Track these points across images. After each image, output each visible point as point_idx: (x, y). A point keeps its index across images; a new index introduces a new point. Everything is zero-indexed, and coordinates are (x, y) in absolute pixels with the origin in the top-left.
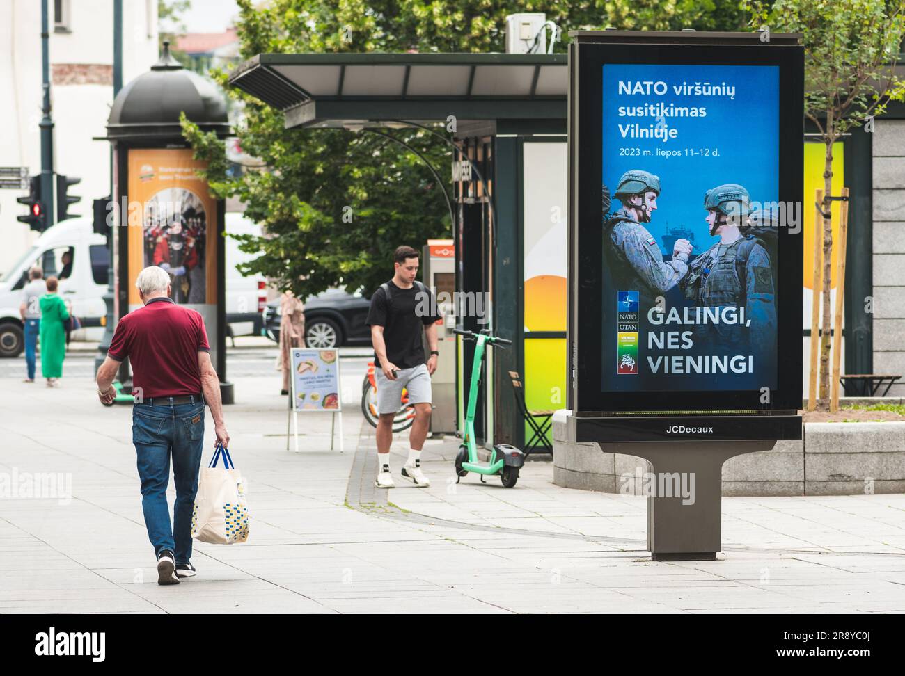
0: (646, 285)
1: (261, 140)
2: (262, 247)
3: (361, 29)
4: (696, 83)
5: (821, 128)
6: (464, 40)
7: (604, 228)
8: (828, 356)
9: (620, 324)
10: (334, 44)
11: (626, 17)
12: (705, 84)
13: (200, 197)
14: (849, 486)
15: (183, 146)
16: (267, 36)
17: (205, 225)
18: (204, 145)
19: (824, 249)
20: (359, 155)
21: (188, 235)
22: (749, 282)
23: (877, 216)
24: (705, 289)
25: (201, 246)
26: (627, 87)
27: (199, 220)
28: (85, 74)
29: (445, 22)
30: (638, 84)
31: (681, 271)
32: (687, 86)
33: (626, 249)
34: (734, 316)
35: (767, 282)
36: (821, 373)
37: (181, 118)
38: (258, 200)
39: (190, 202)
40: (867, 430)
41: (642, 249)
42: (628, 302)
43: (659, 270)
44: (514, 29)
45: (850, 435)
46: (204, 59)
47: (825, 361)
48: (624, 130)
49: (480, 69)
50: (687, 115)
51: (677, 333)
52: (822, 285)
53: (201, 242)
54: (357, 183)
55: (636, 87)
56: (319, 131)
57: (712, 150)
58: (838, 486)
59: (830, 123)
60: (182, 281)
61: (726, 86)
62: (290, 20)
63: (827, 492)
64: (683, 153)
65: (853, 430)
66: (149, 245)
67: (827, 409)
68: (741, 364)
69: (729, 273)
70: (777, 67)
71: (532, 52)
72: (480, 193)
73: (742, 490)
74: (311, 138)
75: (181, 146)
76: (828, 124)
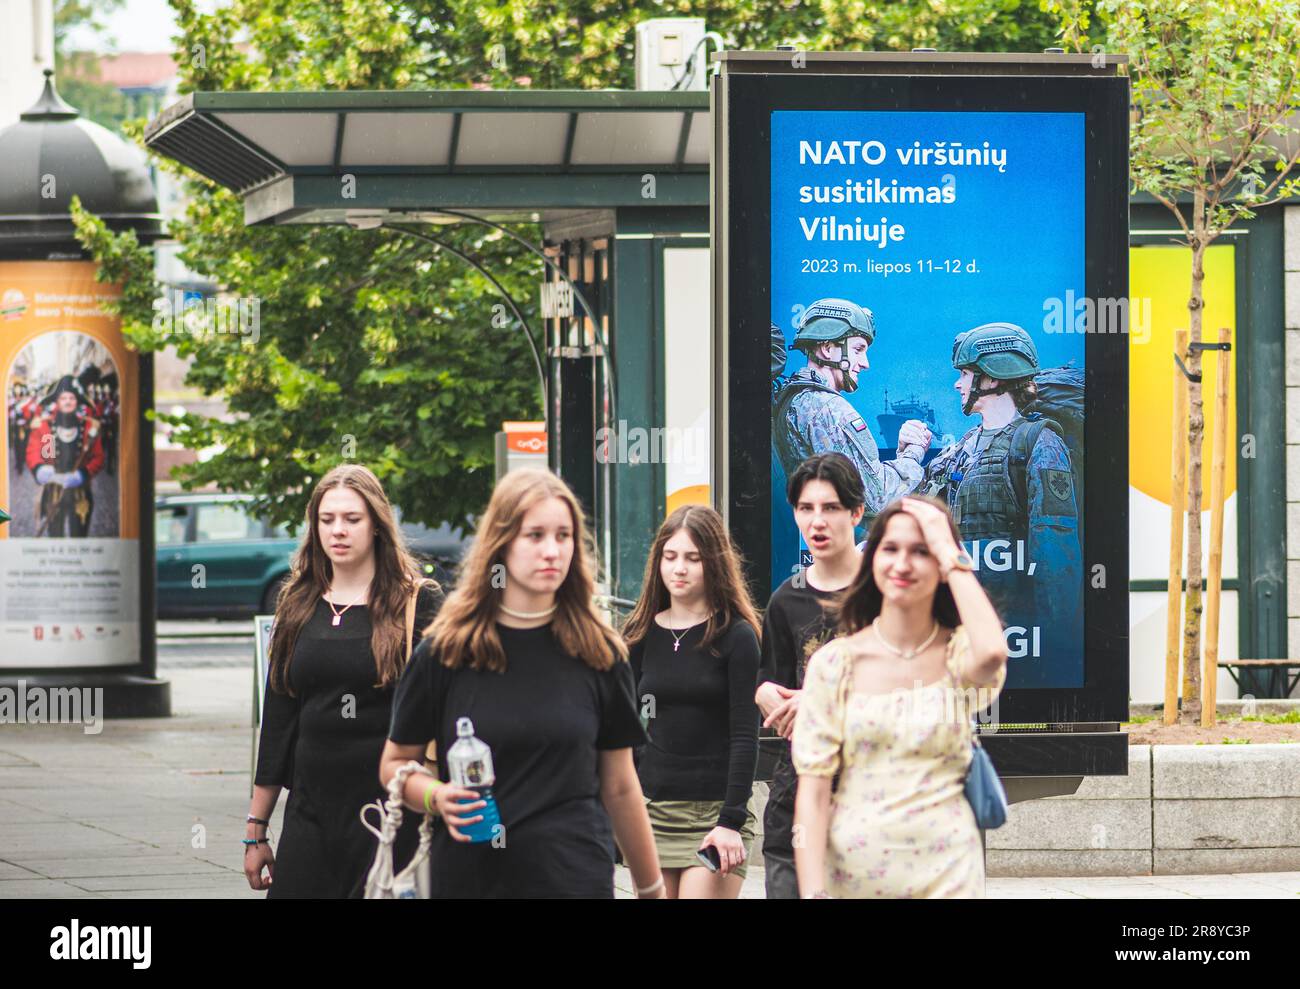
1: (215, 246)
2: (217, 436)
3: (384, 47)
4: (937, 144)
5: (1182, 221)
6: (571, 64)
7: (774, 402)
8: (1198, 627)
10: (338, 77)
11: (858, 20)
12: (953, 144)
13: (108, 347)
14: (1231, 857)
15: (79, 256)
16: (224, 58)
17: (117, 397)
18: (115, 255)
19: (1190, 437)
21: (87, 415)
22: (1033, 497)
24: (953, 509)
25: (110, 434)
26: (814, 150)
27: (107, 389)
29: (533, 36)
30: (835, 145)
31: (912, 477)
32: (921, 148)
33: (814, 438)
34: (1007, 556)
35: (1064, 496)
36: (1186, 657)
37: (72, 208)
38: (209, 355)
39: (90, 356)
40: (1264, 757)
41: (841, 438)
43: (872, 476)
44: (650, 46)
45: (1233, 767)
46: (149, 99)
47: (1192, 635)
48: (810, 228)
49: (585, 119)
50: (921, 200)
52: (1188, 501)
53: (110, 427)
54: (379, 321)
55: (831, 150)
56: (316, 230)
57: (966, 261)
58: (1212, 857)
59: (1199, 213)
60: (77, 496)
61: (990, 149)
62: (265, 31)
63: (1192, 868)
64: (915, 268)
65: (1238, 758)
66: (17, 433)
67: (1196, 721)
68: (1019, 642)
69: (997, 480)
70: (1081, 116)
71: (682, 88)
72: (589, 340)
73: (1041, 865)
74: (303, 242)
75: (73, 256)
76: (1195, 215)
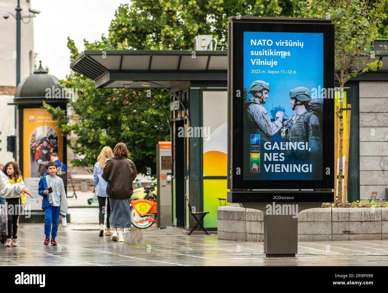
0: (263, 132)
4: (286, 41)
5: (338, 78)
7: (244, 106)
9: (252, 149)
12: (290, 41)
13: (55, 130)
14: (352, 236)
17: (58, 142)
19: (340, 133)
20: (127, 111)
21: (50, 147)
22: (310, 131)
23: (362, 125)
24: (290, 134)
26: (254, 42)
27: (55, 140)
28: (2, 90)
30: (260, 41)
31: (279, 126)
32: (282, 42)
33: (254, 116)
34: (303, 146)
35: (318, 131)
36: (338, 188)
38: (83, 133)
39: (51, 132)
42: (255, 140)
43: (269, 126)
44: (198, 42)
45: (352, 213)
47: (340, 182)
48: (253, 61)
49: (183, 58)
51: (277, 154)
52: (339, 149)
53: (56, 150)
55: (259, 42)
57: (293, 71)
58: (347, 236)
61: (299, 42)
63: (342, 239)
64: (280, 72)
66: (33, 151)
68: (306, 168)
69: (301, 127)
70: (322, 34)
71: (207, 51)
72: (183, 115)
76: (341, 76)
